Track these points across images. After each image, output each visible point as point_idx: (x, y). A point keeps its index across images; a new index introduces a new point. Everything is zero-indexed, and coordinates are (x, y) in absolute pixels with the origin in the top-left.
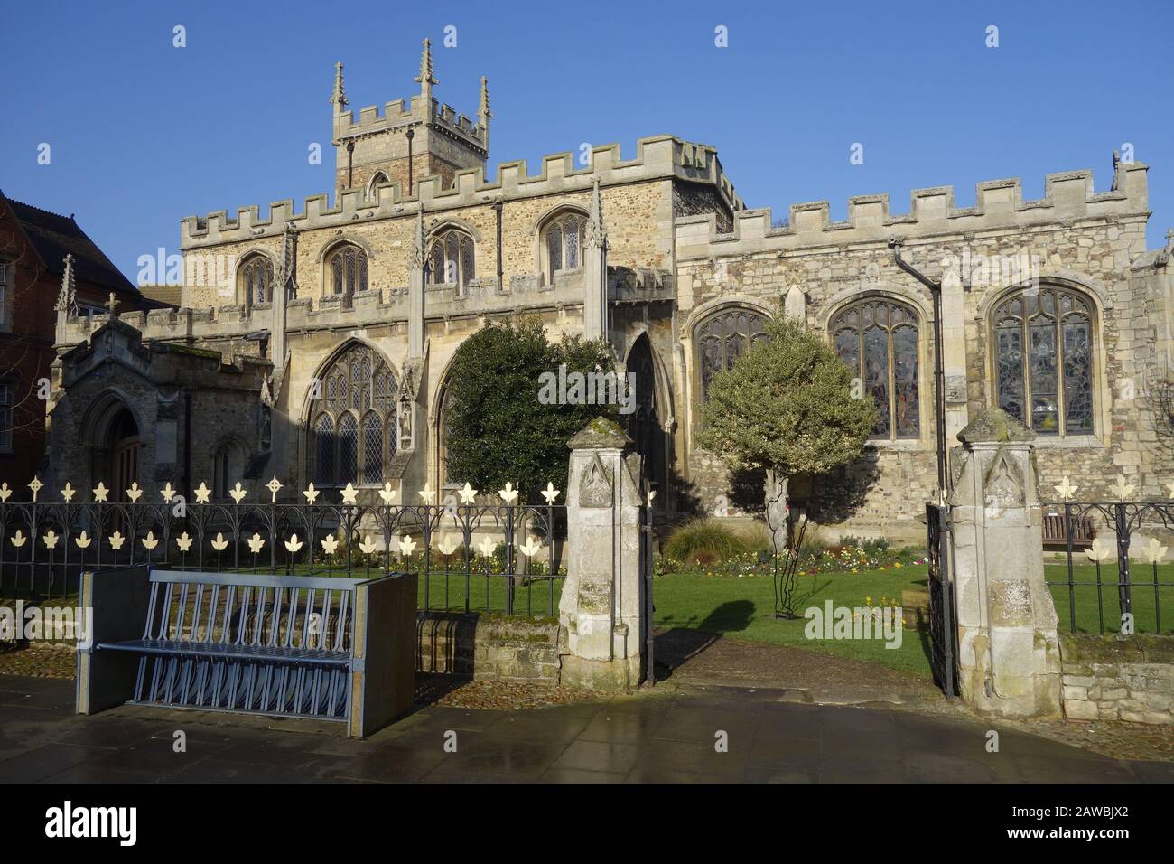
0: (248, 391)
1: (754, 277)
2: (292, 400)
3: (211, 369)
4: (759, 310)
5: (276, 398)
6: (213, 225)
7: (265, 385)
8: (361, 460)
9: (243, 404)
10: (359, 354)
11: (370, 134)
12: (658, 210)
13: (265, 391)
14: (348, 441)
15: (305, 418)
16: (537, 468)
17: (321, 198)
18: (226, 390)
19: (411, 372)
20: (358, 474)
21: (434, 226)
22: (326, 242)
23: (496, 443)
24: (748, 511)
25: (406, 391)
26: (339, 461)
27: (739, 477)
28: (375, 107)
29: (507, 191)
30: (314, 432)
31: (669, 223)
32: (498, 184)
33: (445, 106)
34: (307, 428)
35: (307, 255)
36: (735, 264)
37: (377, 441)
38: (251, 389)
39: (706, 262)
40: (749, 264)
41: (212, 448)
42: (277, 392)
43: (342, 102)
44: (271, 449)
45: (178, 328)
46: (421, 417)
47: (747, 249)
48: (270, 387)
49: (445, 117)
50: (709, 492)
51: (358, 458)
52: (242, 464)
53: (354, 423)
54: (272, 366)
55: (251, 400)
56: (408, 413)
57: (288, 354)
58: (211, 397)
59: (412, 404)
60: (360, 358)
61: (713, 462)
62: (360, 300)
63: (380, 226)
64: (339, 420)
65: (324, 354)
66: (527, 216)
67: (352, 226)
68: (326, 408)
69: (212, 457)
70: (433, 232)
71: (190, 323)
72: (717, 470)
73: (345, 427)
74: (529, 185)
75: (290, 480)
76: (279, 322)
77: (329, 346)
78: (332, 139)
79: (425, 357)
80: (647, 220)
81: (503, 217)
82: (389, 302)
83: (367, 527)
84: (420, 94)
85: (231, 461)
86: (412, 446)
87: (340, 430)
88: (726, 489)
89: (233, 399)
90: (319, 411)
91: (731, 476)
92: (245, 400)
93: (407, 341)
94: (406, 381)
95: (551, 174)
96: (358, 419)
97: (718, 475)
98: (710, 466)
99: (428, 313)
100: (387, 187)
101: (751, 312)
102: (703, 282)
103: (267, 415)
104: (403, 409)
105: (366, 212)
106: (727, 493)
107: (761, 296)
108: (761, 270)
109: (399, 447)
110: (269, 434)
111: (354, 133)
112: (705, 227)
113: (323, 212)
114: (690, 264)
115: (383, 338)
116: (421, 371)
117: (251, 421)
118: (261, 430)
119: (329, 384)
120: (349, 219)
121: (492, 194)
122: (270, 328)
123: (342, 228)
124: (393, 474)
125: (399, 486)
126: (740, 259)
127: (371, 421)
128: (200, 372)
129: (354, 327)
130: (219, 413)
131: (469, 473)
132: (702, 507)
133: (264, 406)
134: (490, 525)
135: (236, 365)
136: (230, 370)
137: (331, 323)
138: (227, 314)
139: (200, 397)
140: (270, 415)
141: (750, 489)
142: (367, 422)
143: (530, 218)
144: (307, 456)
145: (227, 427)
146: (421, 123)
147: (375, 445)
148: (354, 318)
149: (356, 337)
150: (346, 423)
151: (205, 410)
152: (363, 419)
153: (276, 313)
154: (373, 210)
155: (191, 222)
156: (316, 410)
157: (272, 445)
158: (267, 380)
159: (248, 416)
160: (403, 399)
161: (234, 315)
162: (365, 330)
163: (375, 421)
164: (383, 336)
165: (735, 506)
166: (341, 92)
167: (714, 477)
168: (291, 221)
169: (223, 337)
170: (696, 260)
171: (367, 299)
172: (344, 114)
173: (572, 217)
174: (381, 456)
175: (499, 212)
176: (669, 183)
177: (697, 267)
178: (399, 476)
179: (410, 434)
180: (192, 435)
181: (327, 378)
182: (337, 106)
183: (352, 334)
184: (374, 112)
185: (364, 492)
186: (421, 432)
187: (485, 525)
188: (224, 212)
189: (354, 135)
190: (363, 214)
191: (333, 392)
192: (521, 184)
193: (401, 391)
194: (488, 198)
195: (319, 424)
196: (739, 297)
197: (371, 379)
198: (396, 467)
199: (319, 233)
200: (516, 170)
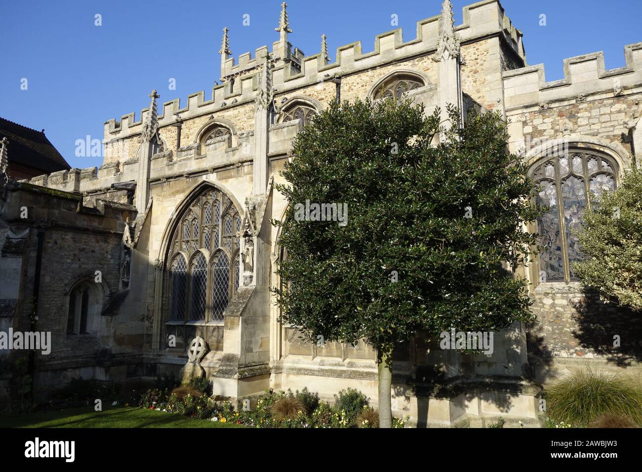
0: (110, 233)
1: (589, 118)
2: (152, 242)
3: (70, 210)
4: (597, 148)
5: (136, 240)
6: (125, 123)
7: (127, 228)
8: (210, 297)
9: (104, 245)
10: (211, 198)
11: (246, 70)
12: (486, 65)
13: (127, 234)
14: (199, 279)
15: (162, 258)
16: (417, 303)
17: (199, 94)
18: (85, 231)
19: (254, 208)
20: (207, 311)
21: (284, 104)
22: (202, 126)
23: (349, 265)
24: (600, 352)
25: (249, 226)
26: (191, 299)
27: (586, 317)
28: (249, 53)
29: (345, 68)
30: (171, 272)
31: (498, 76)
32: (337, 63)
33: (297, 49)
34: (163, 268)
35: (188, 138)
36: (568, 107)
37: (224, 279)
38: (112, 232)
39: (537, 109)
40: (584, 106)
41: (66, 285)
42: (137, 234)
43: (227, 52)
44: (129, 288)
45: (68, 185)
46: (263, 253)
47: (581, 92)
48: (132, 231)
49: (297, 56)
50: (553, 333)
51: (207, 295)
52: (101, 302)
53: (205, 262)
54: (136, 212)
55: (113, 242)
56: (251, 248)
57: (150, 201)
58: (69, 236)
59: (255, 239)
60: (211, 202)
61: (556, 302)
62: (211, 146)
63: (241, 109)
64: (192, 258)
65: (180, 198)
66: (363, 86)
67: (221, 112)
68: (181, 249)
69: (66, 294)
70: (283, 108)
71: (78, 180)
72: (561, 310)
73: (197, 266)
74: (364, 61)
75: (147, 316)
76: (143, 173)
77: (183, 191)
78: (220, 77)
79: (268, 193)
80: (476, 75)
81: (341, 90)
82: (236, 146)
83: (212, 365)
84: (279, 40)
85: (91, 299)
86: (254, 283)
87: (193, 270)
88: (572, 329)
89: (93, 240)
90: (175, 252)
91: (577, 315)
92: (106, 241)
93: (252, 180)
94: (249, 215)
95: (383, 49)
96: (207, 258)
97: (562, 314)
98: (553, 305)
99: (272, 151)
100: (247, 79)
101: (588, 152)
102: (535, 127)
103: (127, 256)
104: (245, 244)
105: (231, 100)
106: (574, 333)
107: (600, 135)
108: (598, 110)
109: (241, 283)
110: (128, 274)
111: (235, 71)
112: (534, 76)
113: (200, 104)
114: (520, 111)
115: (230, 180)
116: (264, 206)
117: (112, 261)
118: (122, 270)
119: (185, 227)
120: (219, 107)
121: (331, 73)
122: (136, 179)
123: (214, 115)
124: (233, 312)
125: (238, 325)
126: (574, 102)
127: (219, 260)
128: (56, 212)
129: (205, 171)
130: (76, 252)
131: (309, 311)
132: (545, 347)
133: (126, 247)
134: (335, 368)
135: (98, 208)
136: (92, 213)
137: (186, 170)
138: (105, 171)
139: (56, 235)
140: (130, 256)
141: (600, 329)
142: (216, 261)
143: (365, 87)
144: (163, 294)
145: (84, 266)
146: (280, 58)
147: (222, 283)
148: (205, 164)
149: (207, 180)
150: (198, 262)
151: (61, 248)
152: (213, 257)
153: (142, 166)
154: (237, 98)
155: (110, 124)
156: (173, 252)
157: (130, 284)
158: (129, 224)
159: (109, 256)
160: (246, 235)
161: (110, 171)
162: (215, 174)
163: (223, 260)
164: (231, 177)
165: (584, 347)
166: (226, 46)
167: (558, 316)
168: (177, 114)
169: (101, 191)
170: (527, 107)
171: (217, 144)
172: (228, 60)
173: (402, 83)
174: (227, 294)
175: (338, 85)
176: (496, 40)
177: (527, 115)
178: (239, 313)
179: (252, 270)
180: (42, 272)
181: (183, 221)
182: (224, 55)
183: (204, 178)
184: (248, 56)
185: (211, 329)
186: (264, 268)
187: (330, 367)
188: (133, 113)
189: (234, 73)
190: (229, 102)
191: (188, 235)
192: (356, 60)
193: (244, 227)
194: (328, 75)
195: (175, 264)
196: (574, 137)
197: (220, 220)
198: (236, 305)
199: (197, 120)
200: (352, 50)
